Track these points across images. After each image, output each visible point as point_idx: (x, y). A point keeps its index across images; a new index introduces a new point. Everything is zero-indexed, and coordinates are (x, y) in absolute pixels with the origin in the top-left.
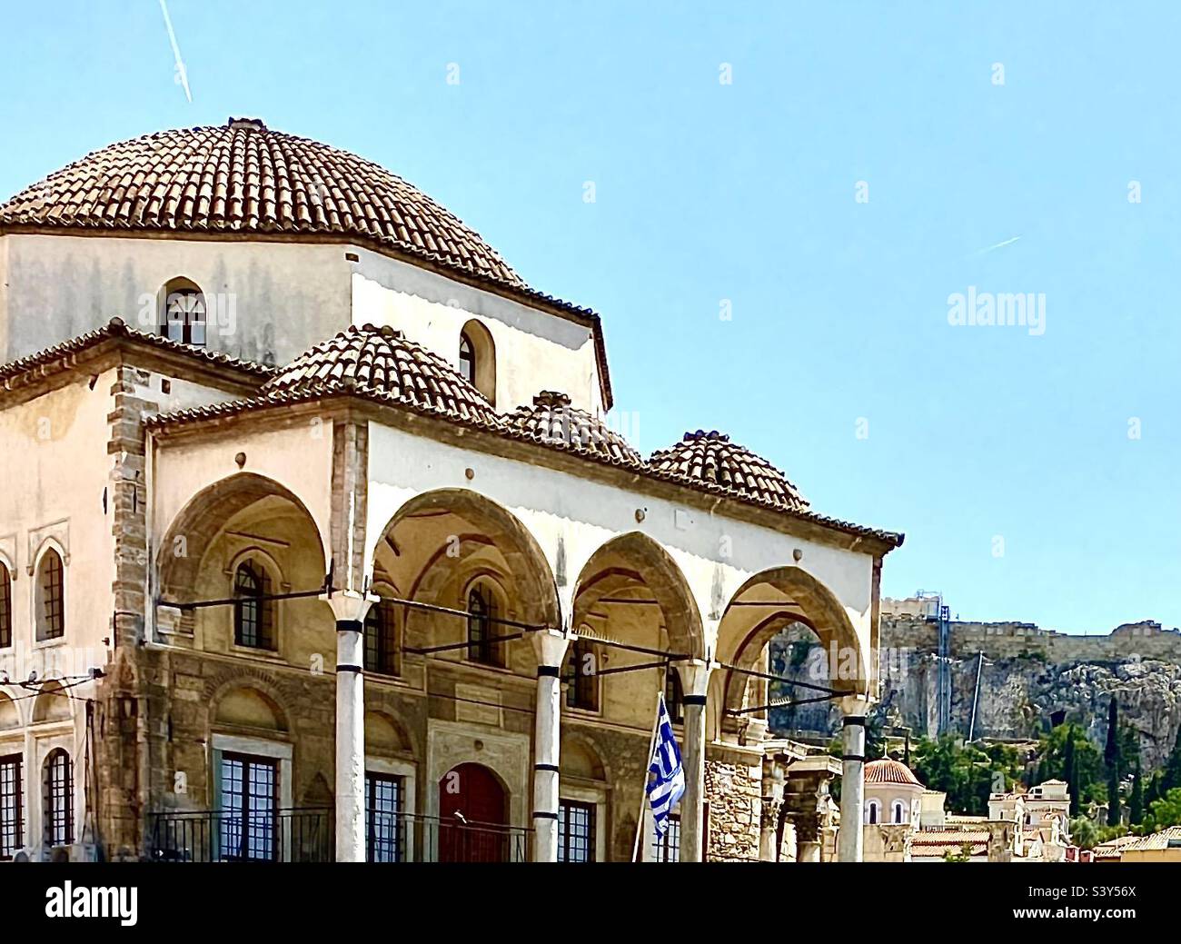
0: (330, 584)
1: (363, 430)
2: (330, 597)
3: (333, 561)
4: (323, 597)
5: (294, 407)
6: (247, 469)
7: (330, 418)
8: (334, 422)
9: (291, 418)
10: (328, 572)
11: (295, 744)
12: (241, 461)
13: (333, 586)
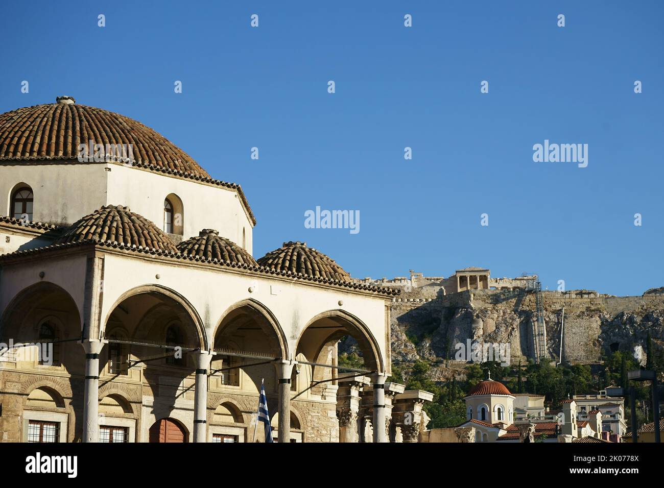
0: (83, 335)
1: (103, 260)
2: (82, 342)
3: (84, 325)
4: (79, 342)
5: (68, 250)
6: (45, 279)
7: (85, 255)
8: (88, 256)
9: (67, 255)
10: (82, 330)
11: (69, 414)
12: (42, 275)
13: (84, 337)
